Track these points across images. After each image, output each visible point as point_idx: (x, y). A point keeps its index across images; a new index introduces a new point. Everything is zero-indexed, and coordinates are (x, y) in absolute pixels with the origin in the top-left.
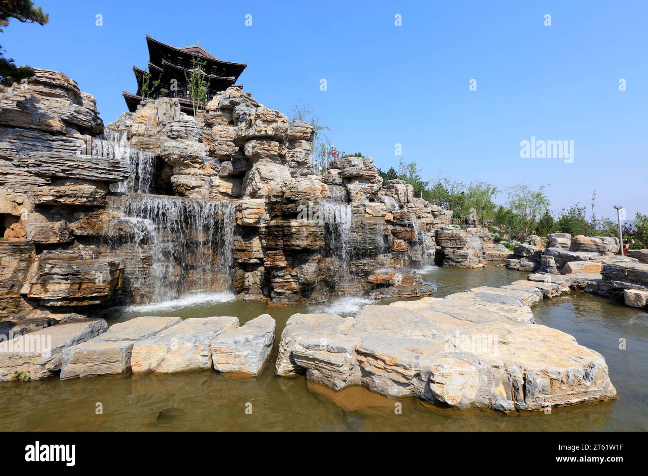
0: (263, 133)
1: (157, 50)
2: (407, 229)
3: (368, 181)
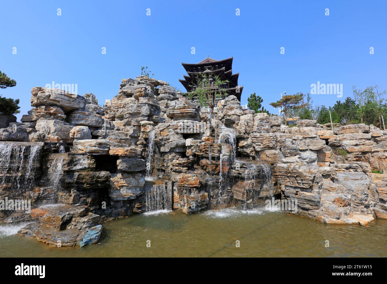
2: (214, 162)
3: (187, 118)
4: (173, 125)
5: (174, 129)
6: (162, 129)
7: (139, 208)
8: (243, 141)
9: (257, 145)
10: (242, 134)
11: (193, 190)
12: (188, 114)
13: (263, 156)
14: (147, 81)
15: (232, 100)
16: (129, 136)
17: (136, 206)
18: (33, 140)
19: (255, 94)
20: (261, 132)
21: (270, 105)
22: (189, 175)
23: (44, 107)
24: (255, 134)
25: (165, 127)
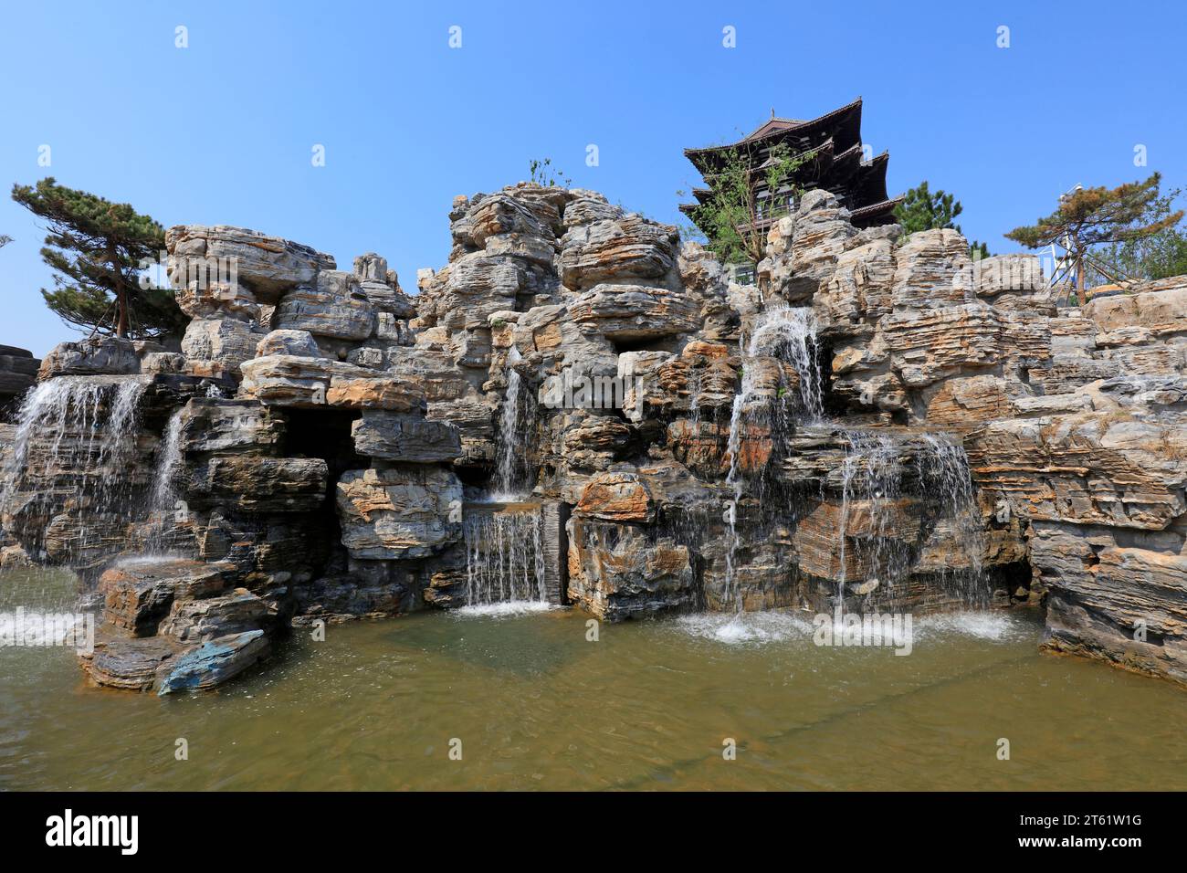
2: (712, 428)
3: (628, 282)
4: (577, 309)
5: (578, 322)
6: (537, 325)
7: (443, 590)
8: (848, 350)
9: (909, 361)
10: (843, 322)
11: (626, 532)
12: (626, 264)
13: (940, 405)
14: (535, 195)
16: (458, 364)
17: (434, 582)
19: (925, 185)
20: (927, 307)
21: (1007, 240)
22: (612, 477)
24: (899, 315)
25: (549, 319)
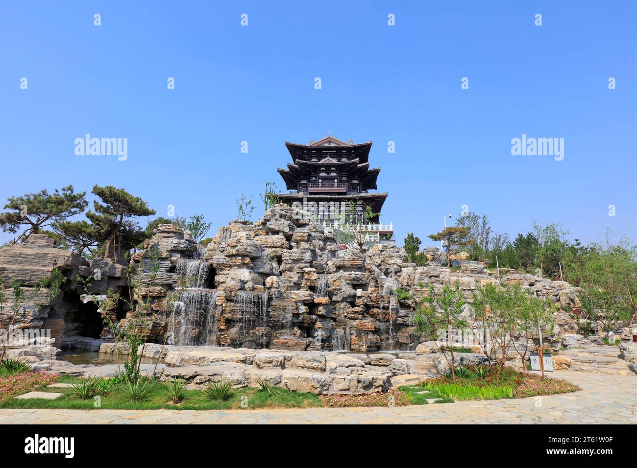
0: (231, 253)
1: (296, 151)
2: (384, 311)
3: (355, 269)
4: (345, 276)
5: (345, 280)
6: (334, 279)
9: (417, 297)
10: (404, 286)
11: (370, 333)
13: (422, 308)
15: (392, 247)
16: (294, 283)
17: (326, 345)
18: (249, 289)
19: (412, 234)
21: (428, 238)
22: (366, 321)
23: (240, 258)
24: (416, 287)
25: (337, 278)
